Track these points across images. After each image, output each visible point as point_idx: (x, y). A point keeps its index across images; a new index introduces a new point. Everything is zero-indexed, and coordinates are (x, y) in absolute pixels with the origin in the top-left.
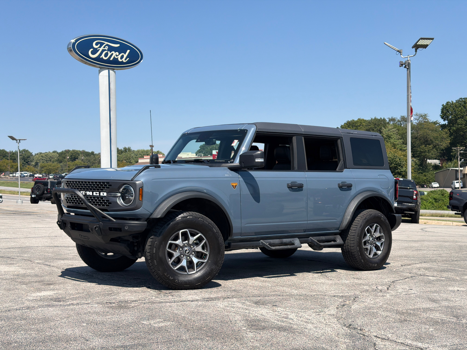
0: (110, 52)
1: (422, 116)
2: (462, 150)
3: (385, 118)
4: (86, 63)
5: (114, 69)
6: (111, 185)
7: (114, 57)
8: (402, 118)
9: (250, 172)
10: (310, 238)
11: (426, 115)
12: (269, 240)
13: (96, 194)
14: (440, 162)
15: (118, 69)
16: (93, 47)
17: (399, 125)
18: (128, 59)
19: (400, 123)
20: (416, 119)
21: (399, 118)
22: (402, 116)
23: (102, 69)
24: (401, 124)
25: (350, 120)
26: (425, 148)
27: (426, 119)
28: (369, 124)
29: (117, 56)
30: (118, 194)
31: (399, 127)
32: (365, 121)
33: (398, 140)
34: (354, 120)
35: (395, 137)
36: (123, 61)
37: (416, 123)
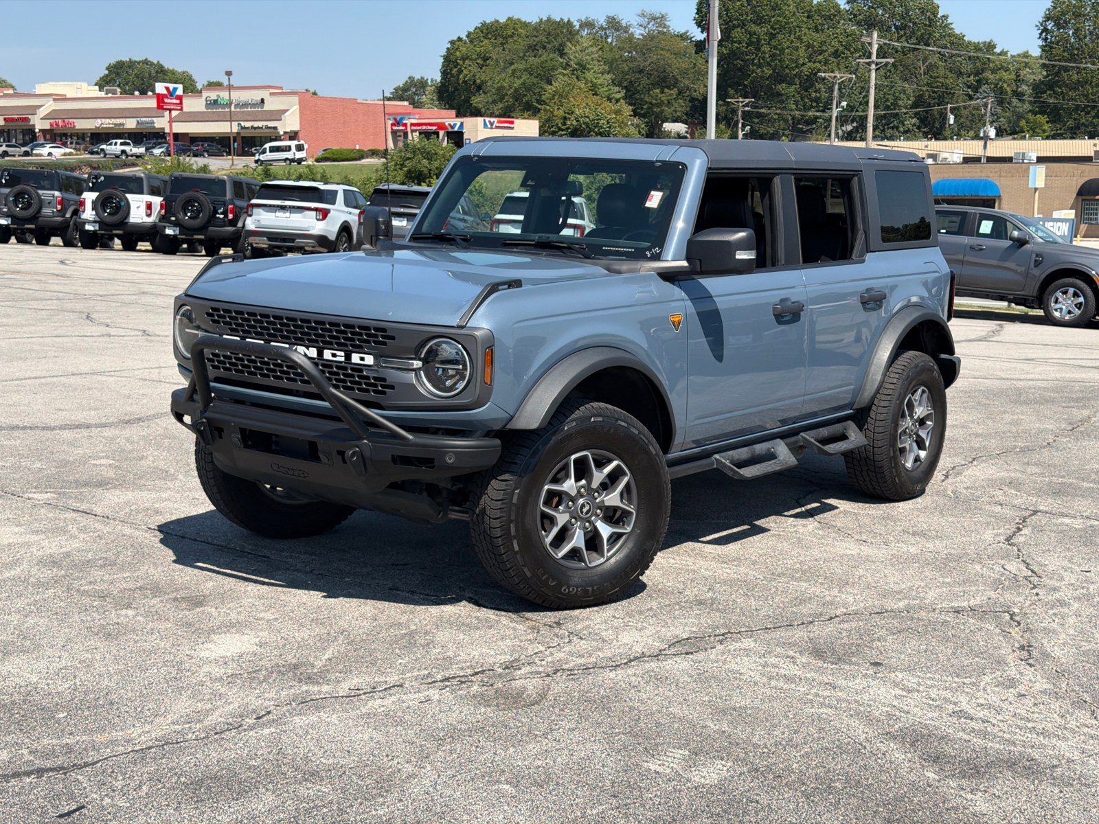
1: (654, 19)
2: (747, 105)
3: (572, 20)
6: (393, 338)
8: (610, 23)
9: (700, 280)
10: (802, 437)
11: (663, 16)
12: (730, 453)
13: (334, 355)
14: (688, 128)
17: (602, 37)
19: (605, 33)
20: (641, 26)
21: (602, 21)
22: (609, 17)
24: (607, 37)
25: (488, 21)
26: (660, 96)
27: (665, 27)
28: (535, 33)
30: (415, 362)
31: (604, 43)
32: (525, 25)
33: (603, 74)
34: (497, 21)
35: (596, 68)
37: (642, 35)
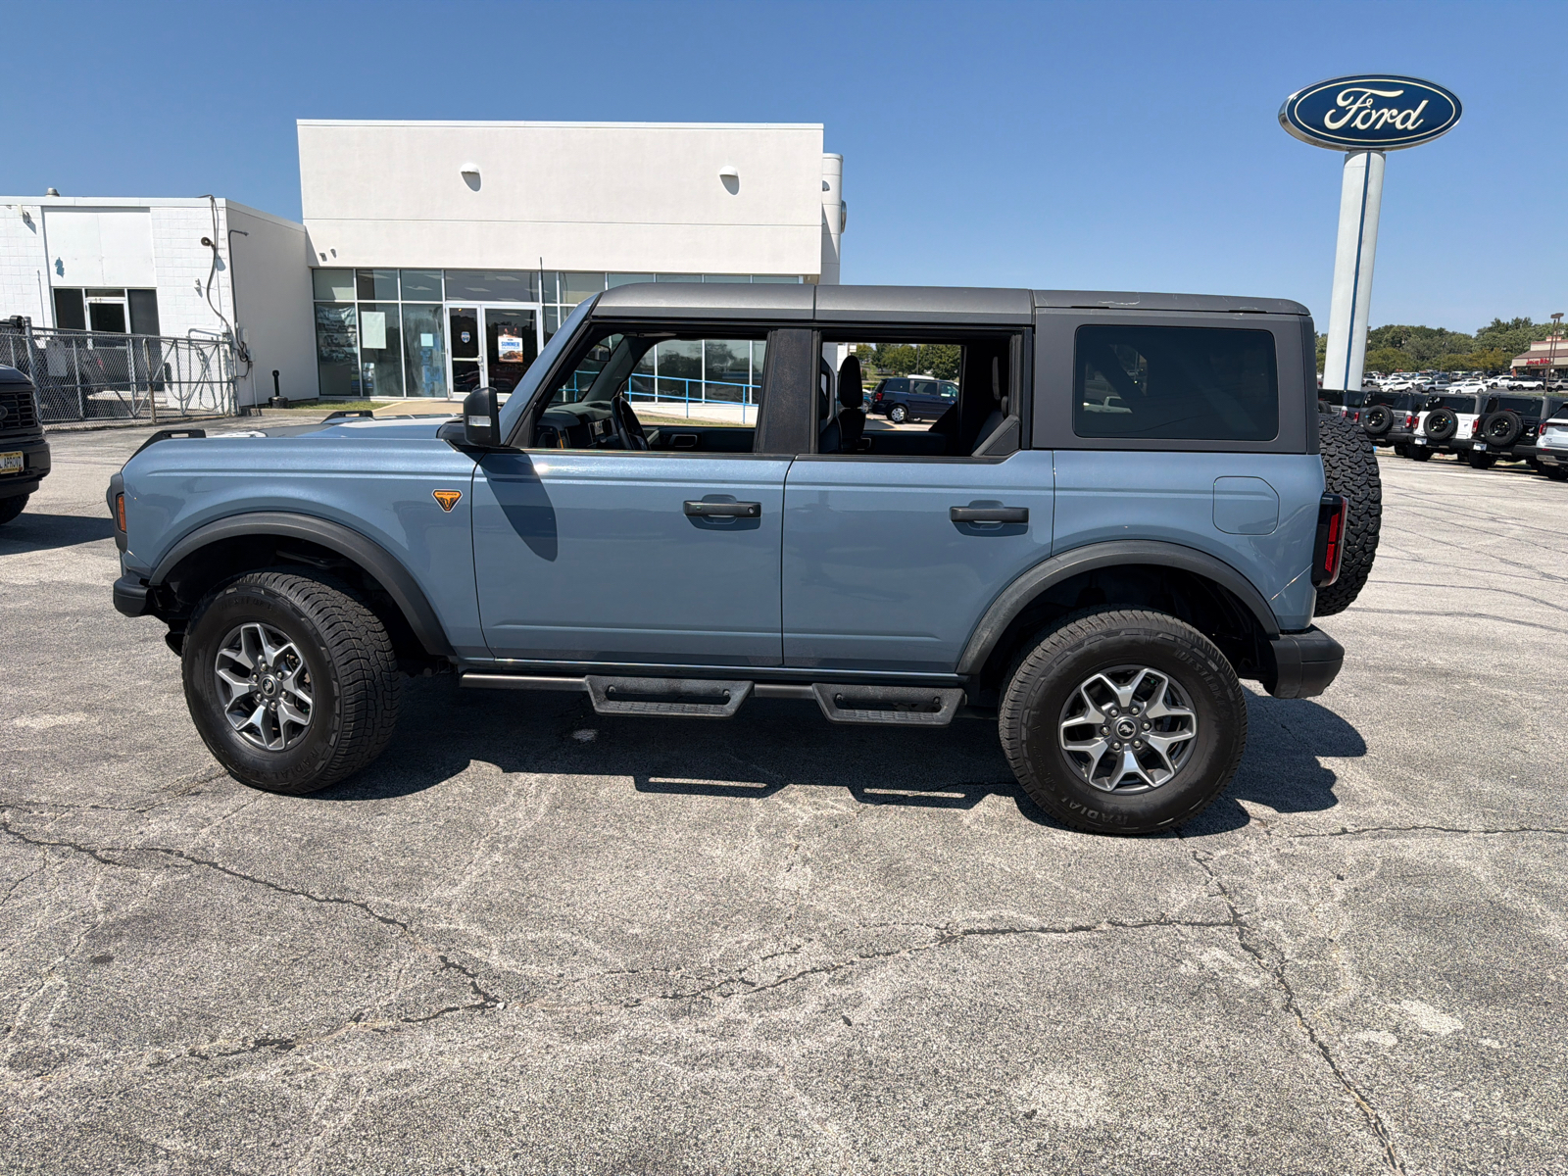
0: (1377, 113)
4: (1316, 143)
5: (1383, 149)
7: (1386, 121)
12: (618, 679)
15: (1392, 149)
16: (1335, 106)
18: (1422, 121)
23: (1353, 152)
29: (1392, 117)
36: (1406, 128)
